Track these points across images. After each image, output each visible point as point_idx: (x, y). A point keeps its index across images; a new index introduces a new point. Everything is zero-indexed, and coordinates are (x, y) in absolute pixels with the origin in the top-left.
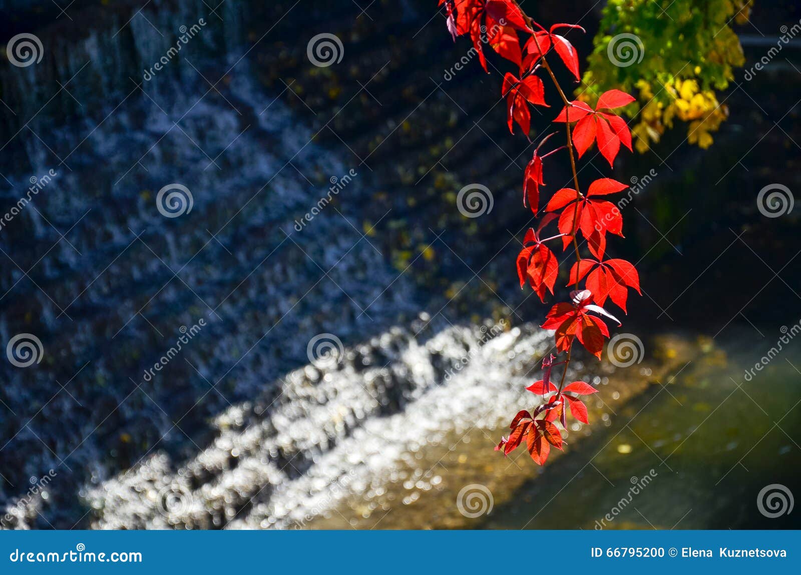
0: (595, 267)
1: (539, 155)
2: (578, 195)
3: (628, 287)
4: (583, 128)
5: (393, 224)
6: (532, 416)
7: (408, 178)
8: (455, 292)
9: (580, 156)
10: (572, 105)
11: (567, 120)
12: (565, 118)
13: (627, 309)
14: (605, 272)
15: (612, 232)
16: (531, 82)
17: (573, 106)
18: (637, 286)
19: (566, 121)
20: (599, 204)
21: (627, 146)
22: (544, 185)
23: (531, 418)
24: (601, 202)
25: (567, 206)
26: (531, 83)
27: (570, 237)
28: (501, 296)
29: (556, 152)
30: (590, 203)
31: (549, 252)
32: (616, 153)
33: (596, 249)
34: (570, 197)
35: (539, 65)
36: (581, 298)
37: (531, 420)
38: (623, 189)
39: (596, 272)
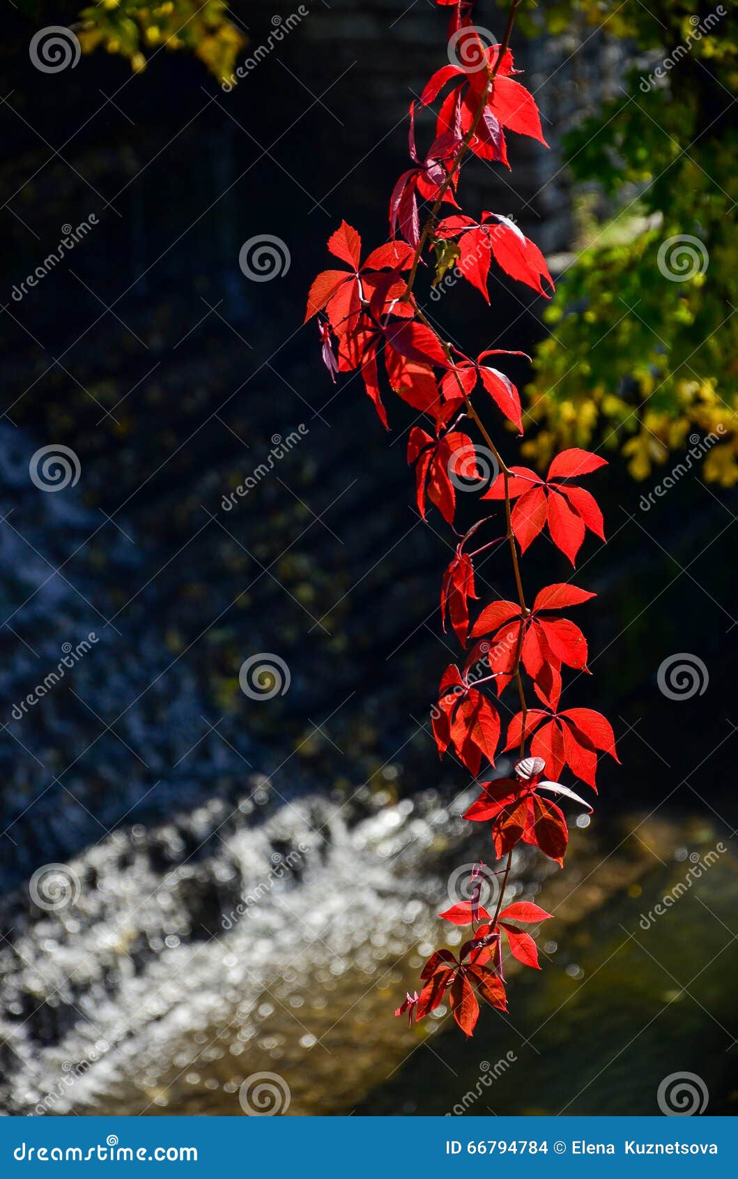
0: (545, 721)
1: (466, 550)
2: (524, 611)
3: (600, 752)
4: (528, 507)
5: (216, 636)
6: (458, 958)
7: (238, 564)
8: (308, 744)
9: (523, 551)
10: (513, 475)
11: (507, 496)
12: (504, 494)
13: (597, 785)
14: (561, 729)
15: (571, 666)
16: (454, 442)
17: (516, 475)
18: (611, 749)
19: (504, 498)
20: (551, 624)
21: (598, 534)
22: (477, 598)
23: (455, 961)
24: (552, 621)
25: (501, 627)
26: (455, 444)
27: (510, 677)
28: (380, 751)
29: (491, 545)
30: (537, 622)
31: (480, 699)
32: (579, 544)
33: (547, 694)
34: (507, 614)
35: (462, 415)
36: (531, 771)
37: (456, 965)
38: (588, 598)
39: (548, 729)
